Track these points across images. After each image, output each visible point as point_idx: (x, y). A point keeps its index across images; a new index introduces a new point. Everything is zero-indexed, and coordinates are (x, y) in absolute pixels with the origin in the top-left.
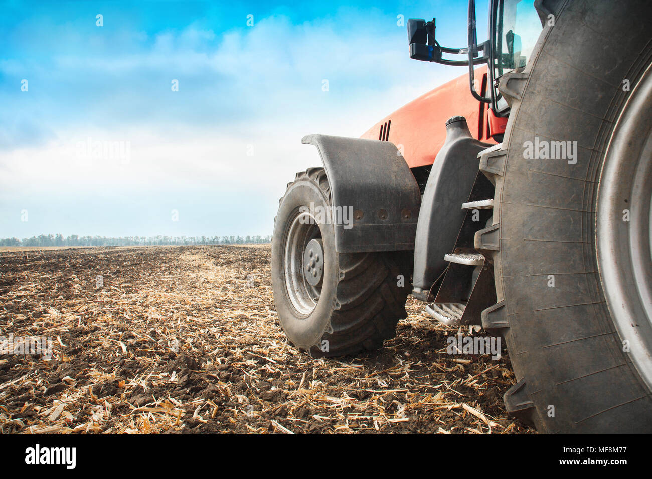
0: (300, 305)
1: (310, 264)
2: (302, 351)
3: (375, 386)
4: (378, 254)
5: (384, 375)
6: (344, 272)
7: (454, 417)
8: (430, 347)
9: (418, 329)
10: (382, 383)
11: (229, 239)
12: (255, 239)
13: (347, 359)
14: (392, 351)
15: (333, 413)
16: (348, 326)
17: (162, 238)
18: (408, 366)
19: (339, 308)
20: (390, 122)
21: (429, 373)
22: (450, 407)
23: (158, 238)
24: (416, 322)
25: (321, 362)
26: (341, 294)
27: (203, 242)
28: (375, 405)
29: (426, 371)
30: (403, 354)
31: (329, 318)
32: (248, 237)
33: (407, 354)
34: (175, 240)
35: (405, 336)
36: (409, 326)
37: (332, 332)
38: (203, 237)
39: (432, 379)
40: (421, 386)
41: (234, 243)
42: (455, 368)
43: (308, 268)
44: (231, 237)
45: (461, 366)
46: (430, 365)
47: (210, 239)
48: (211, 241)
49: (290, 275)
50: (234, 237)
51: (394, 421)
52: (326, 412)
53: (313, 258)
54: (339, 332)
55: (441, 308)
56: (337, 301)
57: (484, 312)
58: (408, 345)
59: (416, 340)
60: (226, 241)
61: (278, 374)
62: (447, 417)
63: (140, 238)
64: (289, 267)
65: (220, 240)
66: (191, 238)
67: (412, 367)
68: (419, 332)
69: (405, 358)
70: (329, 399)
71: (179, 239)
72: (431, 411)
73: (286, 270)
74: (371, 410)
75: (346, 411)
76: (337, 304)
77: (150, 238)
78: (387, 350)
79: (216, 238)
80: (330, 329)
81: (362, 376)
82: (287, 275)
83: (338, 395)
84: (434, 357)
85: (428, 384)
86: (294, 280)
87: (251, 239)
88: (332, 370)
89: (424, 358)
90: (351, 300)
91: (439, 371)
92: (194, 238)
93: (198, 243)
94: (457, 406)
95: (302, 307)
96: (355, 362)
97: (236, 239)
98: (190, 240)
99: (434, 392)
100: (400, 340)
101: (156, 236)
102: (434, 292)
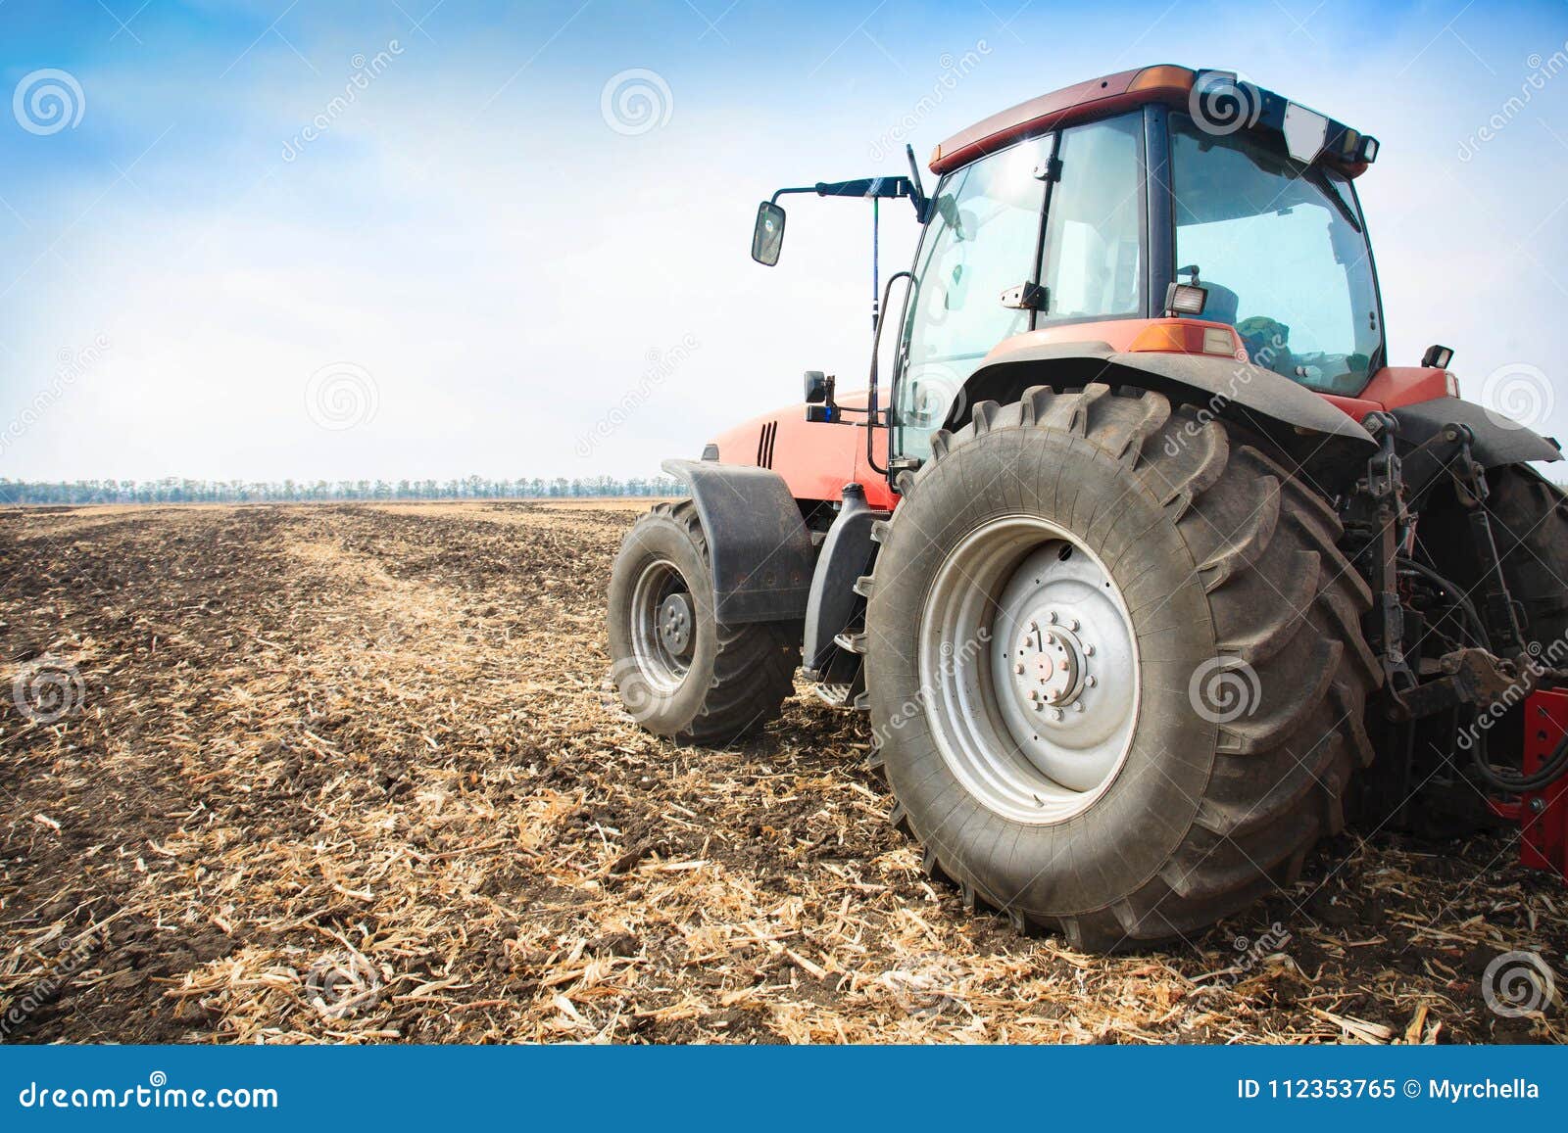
0: (656, 679)
1: (670, 626)
2: (663, 738)
3: (759, 772)
4: (764, 624)
5: (769, 762)
6: (723, 644)
7: (841, 795)
8: (823, 731)
9: (809, 707)
10: (767, 770)
11: (355, 488)
12: (422, 487)
13: (720, 746)
14: (776, 736)
15: (720, 796)
16: (727, 707)
17: (180, 485)
18: (796, 752)
19: (717, 686)
20: (776, 423)
21: (820, 759)
22: (839, 788)
23: (168, 483)
24: (805, 697)
25: (690, 750)
26: (719, 670)
27: (290, 495)
28: (762, 788)
29: (817, 757)
30: (789, 740)
31: (703, 698)
32: (405, 484)
33: (794, 739)
34: (215, 488)
35: (791, 717)
36: (797, 704)
37: (707, 714)
38: (288, 482)
39: (823, 765)
40: (810, 772)
41: (369, 497)
42: (851, 753)
43: (666, 631)
44: (361, 483)
45: (857, 751)
46: (821, 751)
47: (307, 487)
48: (308, 492)
49: (639, 639)
50: (367, 482)
51: (782, 801)
52: (713, 796)
53: (674, 619)
54: (715, 714)
55: (831, 689)
56: (715, 677)
57: (856, 698)
58: (796, 728)
59: (806, 722)
60: (349, 491)
61: (643, 766)
62: (834, 795)
63: (119, 483)
64: (638, 628)
65: (333, 490)
66: (258, 485)
67: (800, 753)
68: (810, 711)
69: (793, 744)
70: (712, 785)
71: (224, 486)
72: (820, 792)
73: (633, 632)
74: (759, 793)
75: (735, 794)
76: (714, 682)
77: (148, 484)
78: (771, 735)
79: (323, 484)
80: (704, 710)
81: (743, 763)
82: (634, 638)
83: (722, 781)
84: (828, 742)
85: (818, 770)
86: (645, 645)
87: (412, 487)
88: (706, 759)
89: (816, 744)
90: (730, 676)
91: (831, 756)
92: (265, 484)
93: (275, 495)
94: (845, 785)
95: (660, 683)
96: (732, 750)
97: (373, 486)
98: (255, 490)
99: (821, 776)
100: (785, 723)
101: (163, 477)
102: (824, 672)
